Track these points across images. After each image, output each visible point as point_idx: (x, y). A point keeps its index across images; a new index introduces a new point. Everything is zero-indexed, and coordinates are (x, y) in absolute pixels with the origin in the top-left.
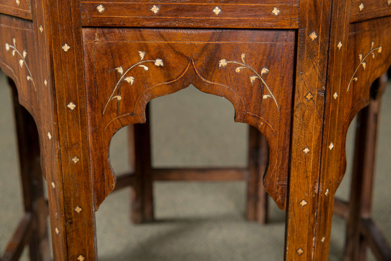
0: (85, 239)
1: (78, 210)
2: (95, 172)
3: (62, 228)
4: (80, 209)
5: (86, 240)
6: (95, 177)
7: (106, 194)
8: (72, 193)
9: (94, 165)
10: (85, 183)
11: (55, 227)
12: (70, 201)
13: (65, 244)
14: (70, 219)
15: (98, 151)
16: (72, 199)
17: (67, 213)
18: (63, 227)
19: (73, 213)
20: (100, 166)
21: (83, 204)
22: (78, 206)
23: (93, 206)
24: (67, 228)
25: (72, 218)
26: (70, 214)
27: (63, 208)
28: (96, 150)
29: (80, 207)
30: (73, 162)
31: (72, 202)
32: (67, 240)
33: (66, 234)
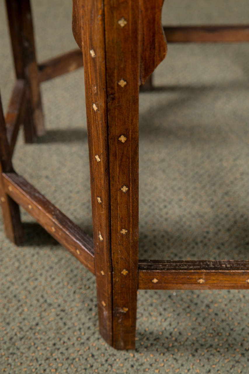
0: (128, 117)
1: (122, 83)
2: (144, 38)
3: (103, 105)
4: (125, 83)
5: (130, 119)
6: (143, 44)
7: (155, 65)
8: (116, 63)
9: (143, 28)
10: (132, 51)
11: (93, 103)
12: (113, 72)
13: (105, 122)
14: (112, 94)
15: (149, 11)
16: (116, 71)
17: (110, 88)
18: (103, 103)
19: (116, 87)
20: (150, 30)
21: (128, 76)
22: (123, 79)
23: (139, 79)
24: (108, 105)
25: (115, 93)
26: (113, 88)
27: (104, 82)
28: (146, 10)
29: (125, 80)
30: (119, 25)
31: (116, 75)
32: (107, 118)
33: (107, 111)
